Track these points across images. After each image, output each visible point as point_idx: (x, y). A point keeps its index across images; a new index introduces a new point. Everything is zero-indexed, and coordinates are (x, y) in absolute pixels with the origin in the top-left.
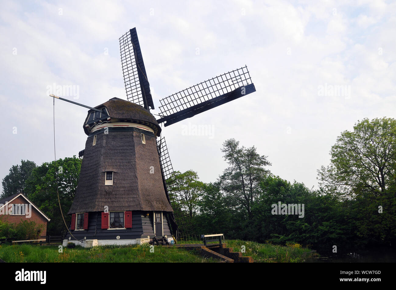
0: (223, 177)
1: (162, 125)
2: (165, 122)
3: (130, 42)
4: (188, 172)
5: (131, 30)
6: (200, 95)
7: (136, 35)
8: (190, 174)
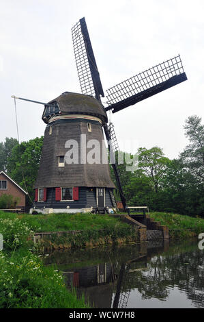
0: (184, 155)
2: (113, 109)
3: (81, 33)
4: (153, 148)
5: (81, 20)
6: (146, 82)
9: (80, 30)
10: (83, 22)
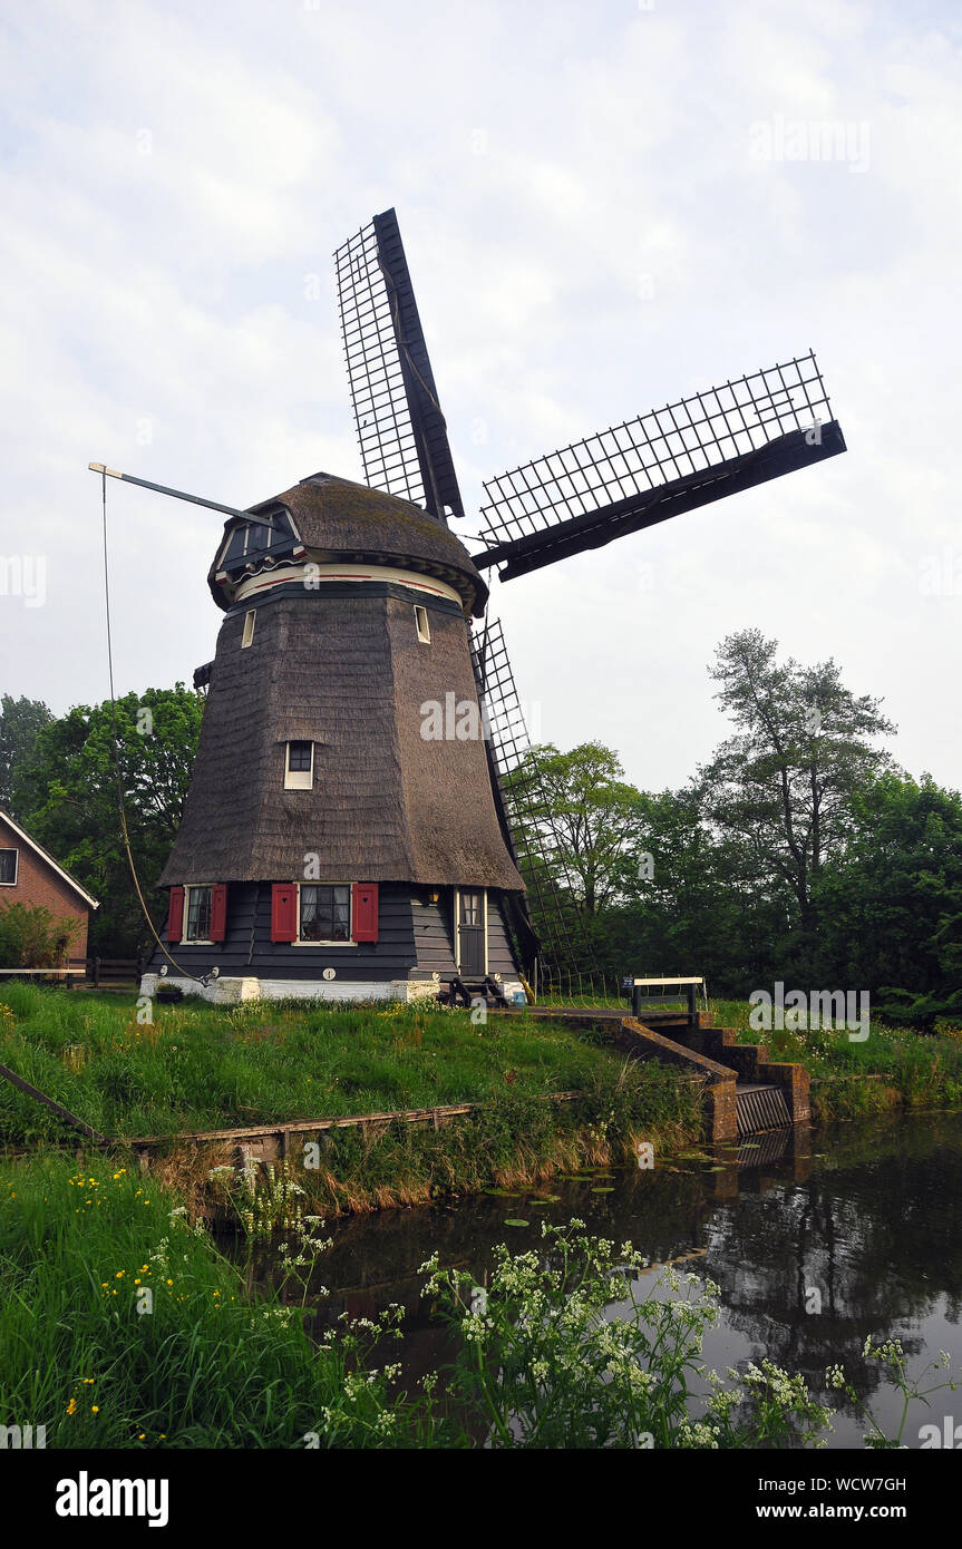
0: (713, 773)
1: (490, 575)
2: (504, 565)
3: (375, 265)
4: (583, 750)
5: (378, 220)
6: (636, 465)
7: (396, 236)
8: (590, 755)
9: (373, 254)
10: (386, 226)
